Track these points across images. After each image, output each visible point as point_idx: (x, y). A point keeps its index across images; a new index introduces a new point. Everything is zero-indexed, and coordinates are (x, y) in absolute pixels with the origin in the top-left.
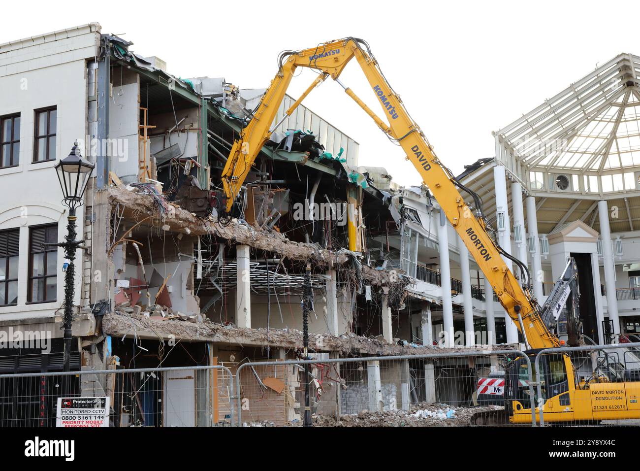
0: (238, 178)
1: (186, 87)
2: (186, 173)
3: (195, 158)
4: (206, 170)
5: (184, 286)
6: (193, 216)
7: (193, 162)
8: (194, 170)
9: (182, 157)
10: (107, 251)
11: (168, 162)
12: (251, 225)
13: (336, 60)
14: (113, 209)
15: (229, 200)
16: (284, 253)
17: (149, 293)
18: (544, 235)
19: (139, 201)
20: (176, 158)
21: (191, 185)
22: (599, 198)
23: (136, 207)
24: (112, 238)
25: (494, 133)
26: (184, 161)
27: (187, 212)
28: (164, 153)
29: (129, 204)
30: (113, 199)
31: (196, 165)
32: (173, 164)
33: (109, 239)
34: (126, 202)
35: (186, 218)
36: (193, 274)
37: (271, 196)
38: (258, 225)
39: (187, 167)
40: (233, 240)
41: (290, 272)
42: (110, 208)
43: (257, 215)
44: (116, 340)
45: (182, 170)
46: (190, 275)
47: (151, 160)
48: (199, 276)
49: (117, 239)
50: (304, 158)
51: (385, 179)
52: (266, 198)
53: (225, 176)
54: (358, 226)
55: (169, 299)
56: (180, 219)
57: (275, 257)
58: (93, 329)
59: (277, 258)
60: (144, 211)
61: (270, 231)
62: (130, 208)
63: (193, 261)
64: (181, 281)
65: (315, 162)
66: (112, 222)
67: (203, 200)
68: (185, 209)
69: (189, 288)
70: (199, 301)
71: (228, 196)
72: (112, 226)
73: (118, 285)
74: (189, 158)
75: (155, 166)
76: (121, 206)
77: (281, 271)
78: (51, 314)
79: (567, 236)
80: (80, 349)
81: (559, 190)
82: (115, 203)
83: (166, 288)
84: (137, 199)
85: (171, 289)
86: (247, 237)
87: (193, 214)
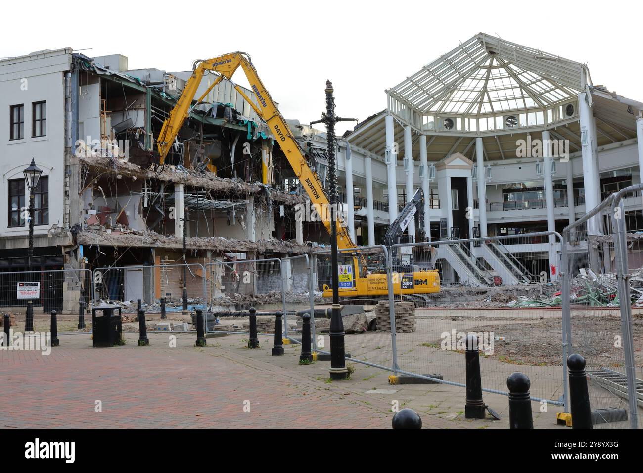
0: (167, 144)
1: (135, 81)
2: (137, 138)
3: (143, 128)
4: (150, 136)
5: (136, 212)
6: (139, 168)
7: (141, 131)
8: (142, 136)
9: (134, 127)
10: (79, 194)
11: (125, 130)
12: (188, 168)
13: (229, 67)
14: (83, 167)
15: (162, 158)
16: (210, 187)
17: (110, 217)
18: (432, 164)
19: (100, 162)
20: (131, 127)
21: (138, 147)
22: (476, 136)
23: (98, 165)
24: (82, 185)
25: (386, 91)
26: (135, 129)
27: (135, 165)
28: (123, 124)
29: (94, 164)
30: (82, 162)
31: (143, 133)
32: (128, 131)
33: (80, 186)
34: (91, 162)
35: (134, 170)
36: (142, 204)
37: (202, 148)
38: (193, 168)
39: (137, 134)
40: (170, 181)
41: (215, 199)
42: (81, 167)
43: (192, 161)
44: (86, 248)
45: (134, 136)
46: (140, 204)
47: (112, 131)
48: (146, 205)
49: (85, 186)
50: (223, 123)
51: (298, 129)
52: (199, 149)
53: (159, 142)
54: (269, 166)
55: (126, 220)
56: (129, 171)
57: (203, 190)
58: (71, 241)
59: (204, 191)
60: (104, 167)
61: (202, 172)
62: (94, 166)
63: (142, 196)
64: (134, 209)
65: (234, 124)
66: (82, 175)
67: (145, 157)
68: (133, 163)
69: (139, 213)
70: (146, 221)
71: (161, 155)
72: (82, 178)
73: (89, 213)
74: (139, 128)
75: (114, 135)
76: (87, 165)
77: (209, 198)
78: (46, 232)
79: (449, 164)
80: (63, 253)
81: (446, 130)
82: (83, 163)
83: (124, 213)
84: (98, 160)
85: (128, 213)
86: (180, 178)
87: (139, 166)
